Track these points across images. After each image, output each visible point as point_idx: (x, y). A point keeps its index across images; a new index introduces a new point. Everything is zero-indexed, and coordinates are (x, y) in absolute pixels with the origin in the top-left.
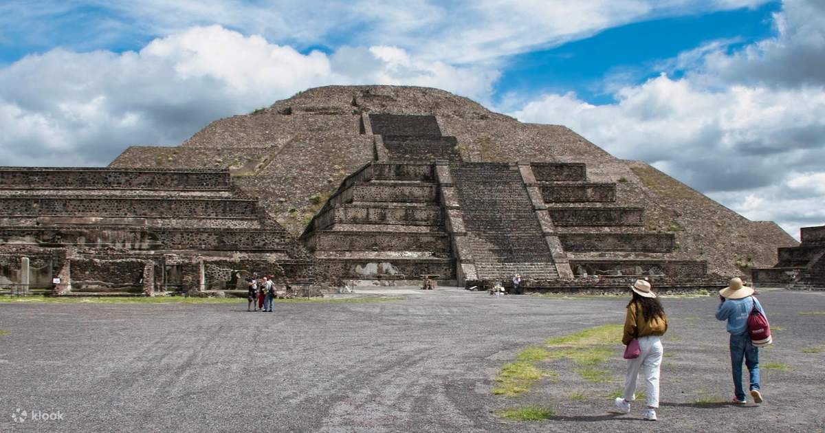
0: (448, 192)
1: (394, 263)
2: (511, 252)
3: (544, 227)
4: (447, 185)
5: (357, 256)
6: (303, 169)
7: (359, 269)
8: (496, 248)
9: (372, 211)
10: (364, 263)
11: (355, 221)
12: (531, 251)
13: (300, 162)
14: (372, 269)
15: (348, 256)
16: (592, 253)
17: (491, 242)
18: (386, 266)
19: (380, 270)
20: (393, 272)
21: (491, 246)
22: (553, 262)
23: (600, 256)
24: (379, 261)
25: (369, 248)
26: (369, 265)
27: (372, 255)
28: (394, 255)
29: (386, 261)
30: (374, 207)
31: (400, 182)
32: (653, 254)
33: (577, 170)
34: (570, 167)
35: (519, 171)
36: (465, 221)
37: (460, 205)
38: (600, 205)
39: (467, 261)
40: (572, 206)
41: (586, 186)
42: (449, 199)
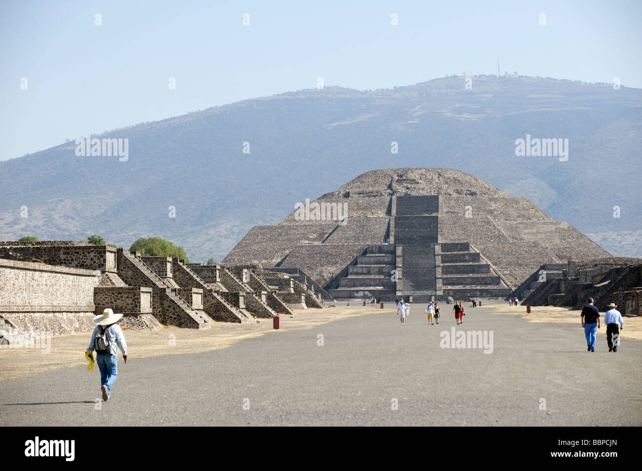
0: (399, 260)
1: (370, 291)
2: (419, 286)
3: (437, 275)
4: (399, 256)
5: (355, 289)
6: (348, 239)
7: (356, 294)
8: (413, 284)
9: (364, 269)
10: (357, 291)
11: (357, 274)
12: (428, 285)
13: (347, 235)
14: (361, 294)
15: (352, 289)
16: (460, 286)
17: (412, 282)
18: (367, 293)
19: (364, 294)
20: (370, 295)
21: (411, 283)
22: (436, 290)
23: (464, 287)
24: (364, 291)
25: (361, 286)
26: (360, 292)
27: (362, 288)
28: (371, 288)
29: (366, 290)
30: (366, 267)
31: (379, 255)
32: (490, 286)
33: (466, 246)
34: (461, 244)
35: (434, 248)
36: (403, 273)
37: (403, 265)
38: (471, 263)
39: (399, 291)
40: (458, 264)
41: (467, 254)
42: (399, 262)
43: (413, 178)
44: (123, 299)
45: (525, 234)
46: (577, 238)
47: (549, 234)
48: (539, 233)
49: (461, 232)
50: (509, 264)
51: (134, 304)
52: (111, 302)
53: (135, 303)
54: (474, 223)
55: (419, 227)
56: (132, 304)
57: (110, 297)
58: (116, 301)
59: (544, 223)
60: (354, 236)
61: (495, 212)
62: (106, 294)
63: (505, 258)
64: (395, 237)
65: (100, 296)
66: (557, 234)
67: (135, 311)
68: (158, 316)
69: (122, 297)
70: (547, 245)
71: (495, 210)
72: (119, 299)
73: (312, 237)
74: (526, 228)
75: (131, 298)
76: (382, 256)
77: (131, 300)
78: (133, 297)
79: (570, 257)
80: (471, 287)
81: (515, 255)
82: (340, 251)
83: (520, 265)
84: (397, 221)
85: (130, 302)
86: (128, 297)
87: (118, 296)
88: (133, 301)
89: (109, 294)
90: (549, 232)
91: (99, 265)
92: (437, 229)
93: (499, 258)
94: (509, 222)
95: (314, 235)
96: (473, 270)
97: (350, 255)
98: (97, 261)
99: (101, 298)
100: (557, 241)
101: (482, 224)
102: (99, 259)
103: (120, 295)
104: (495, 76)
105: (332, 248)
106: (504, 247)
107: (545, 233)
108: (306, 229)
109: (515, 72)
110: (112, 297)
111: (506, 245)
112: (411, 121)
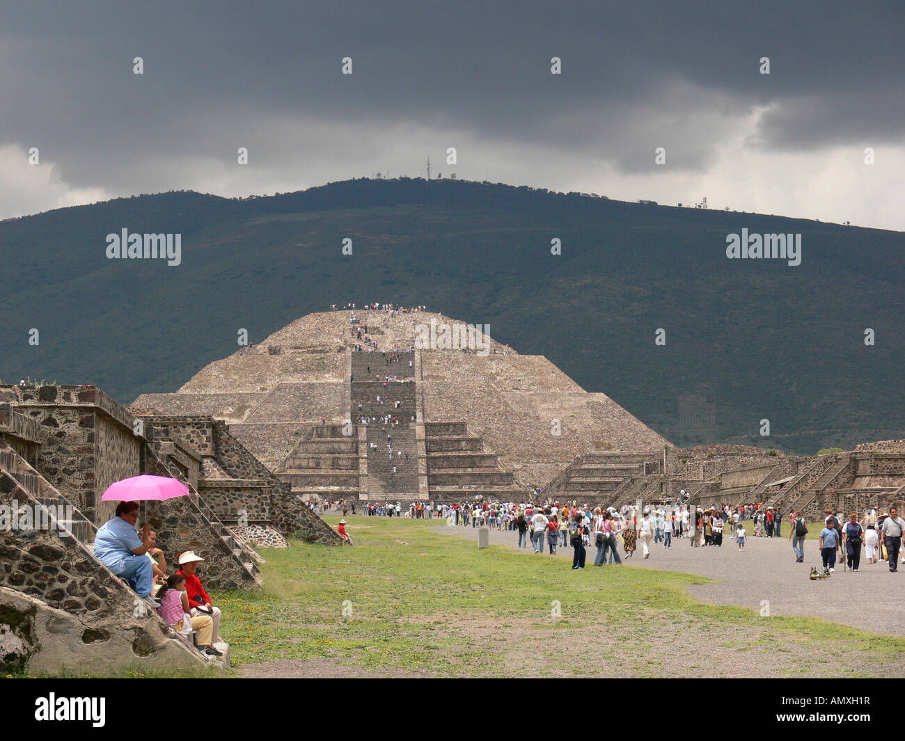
0: (362, 447)
1: (320, 494)
2: (393, 486)
3: (419, 470)
4: (362, 442)
5: (299, 489)
8: (385, 484)
9: (311, 460)
10: (302, 494)
11: (300, 467)
12: (406, 486)
13: (280, 410)
14: (307, 498)
16: (454, 487)
17: (382, 481)
18: (316, 496)
19: (311, 498)
20: (319, 499)
21: (382, 483)
22: (418, 493)
23: (459, 488)
24: (310, 493)
25: (307, 485)
26: (305, 495)
27: (309, 489)
28: (322, 488)
29: (316, 492)
30: (313, 458)
31: (333, 439)
32: (497, 487)
33: (460, 427)
34: (455, 425)
35: (414, 430)
36: (368, 466)
37: (368, 455)
38: (469, 453)
39: (364, 493)
40: (449, 454)
41: (463, 440)
42: (361, 451)
43: (375, 325)
44: (244, 498)
45: (544, 410)
46: (619, 417)
47: (578, 411)
48: (564, 409)
49: (450, 406)
50: (521, 455)
51: (260, 507)
52: (225, 504)
53: (262, 505)
54: (469, 394)
55: (388, 398)
56: (256, 507)
57: (222, 496)
58: (231, 502)
59: (570, 395)
60: (291, 412)
61: (499, 378)
62: (216, 492)
63: (515, 446)
64: (352, 413)
65: (208, 494)
66: (590, 411)
67: (262, 518)
68: (279, 526)
69: (241, 496)
70: (576, 427)
71: (497, 374)
72: (237, 499)
73: (228, 412)
74: (544, 401)
75: (256, 497)
76: (338, 442)
77: (256, 500)
78: (259, 497)
79: (609, 444)
80: (470, 488)
81: (529, 441)
82: (269, 434)
83: (538, 456)
84: (355, 389)
85: (253, 504)
86: (250, 497)
87: (234, 495)
88: (259, 502)
89: (221, 492)
90: (578, 407)
91: (199, 446)
92: (415, 401)
93: (506, 445)
94: (518, 392)
95: (230, 409)
96: (472, 461)
97: (286, 439)
98: (196, 440)
99: (209, 496)
100: (591, 422)
101: (481, 394)
102: (200, 436)
103: (237, 493)
104: (424, 179)
105: (258, 429)
106: (514, 430)
107: (572, 408)
108: (217, 400)
109: (452, 175)
110: (225, 496)
111: (517, 426)
112: (301, 245)
